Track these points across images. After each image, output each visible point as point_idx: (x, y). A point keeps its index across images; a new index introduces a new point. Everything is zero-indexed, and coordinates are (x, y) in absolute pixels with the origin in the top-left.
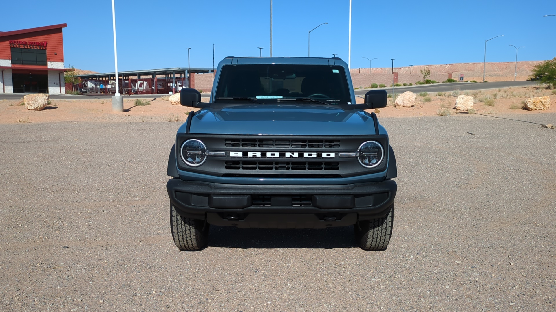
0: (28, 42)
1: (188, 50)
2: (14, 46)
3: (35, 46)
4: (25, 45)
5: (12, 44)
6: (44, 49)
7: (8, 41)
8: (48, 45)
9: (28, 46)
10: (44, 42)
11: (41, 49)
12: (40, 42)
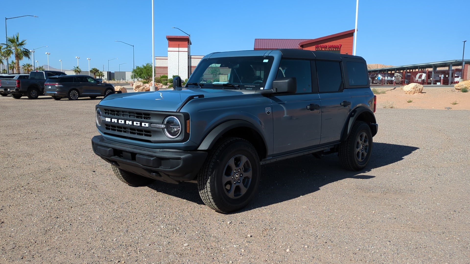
0: (328, 46)
1: (464, 42)
2: (318, 49)
3: (332, 48)
4: (326, 48)
5: (317, 48)
6: (339, 50)
7: (314, 45)
8: (341, 47)
9: (328, 48)
10: (339, 45)
11: (337, 50)
12: (336, 45)
